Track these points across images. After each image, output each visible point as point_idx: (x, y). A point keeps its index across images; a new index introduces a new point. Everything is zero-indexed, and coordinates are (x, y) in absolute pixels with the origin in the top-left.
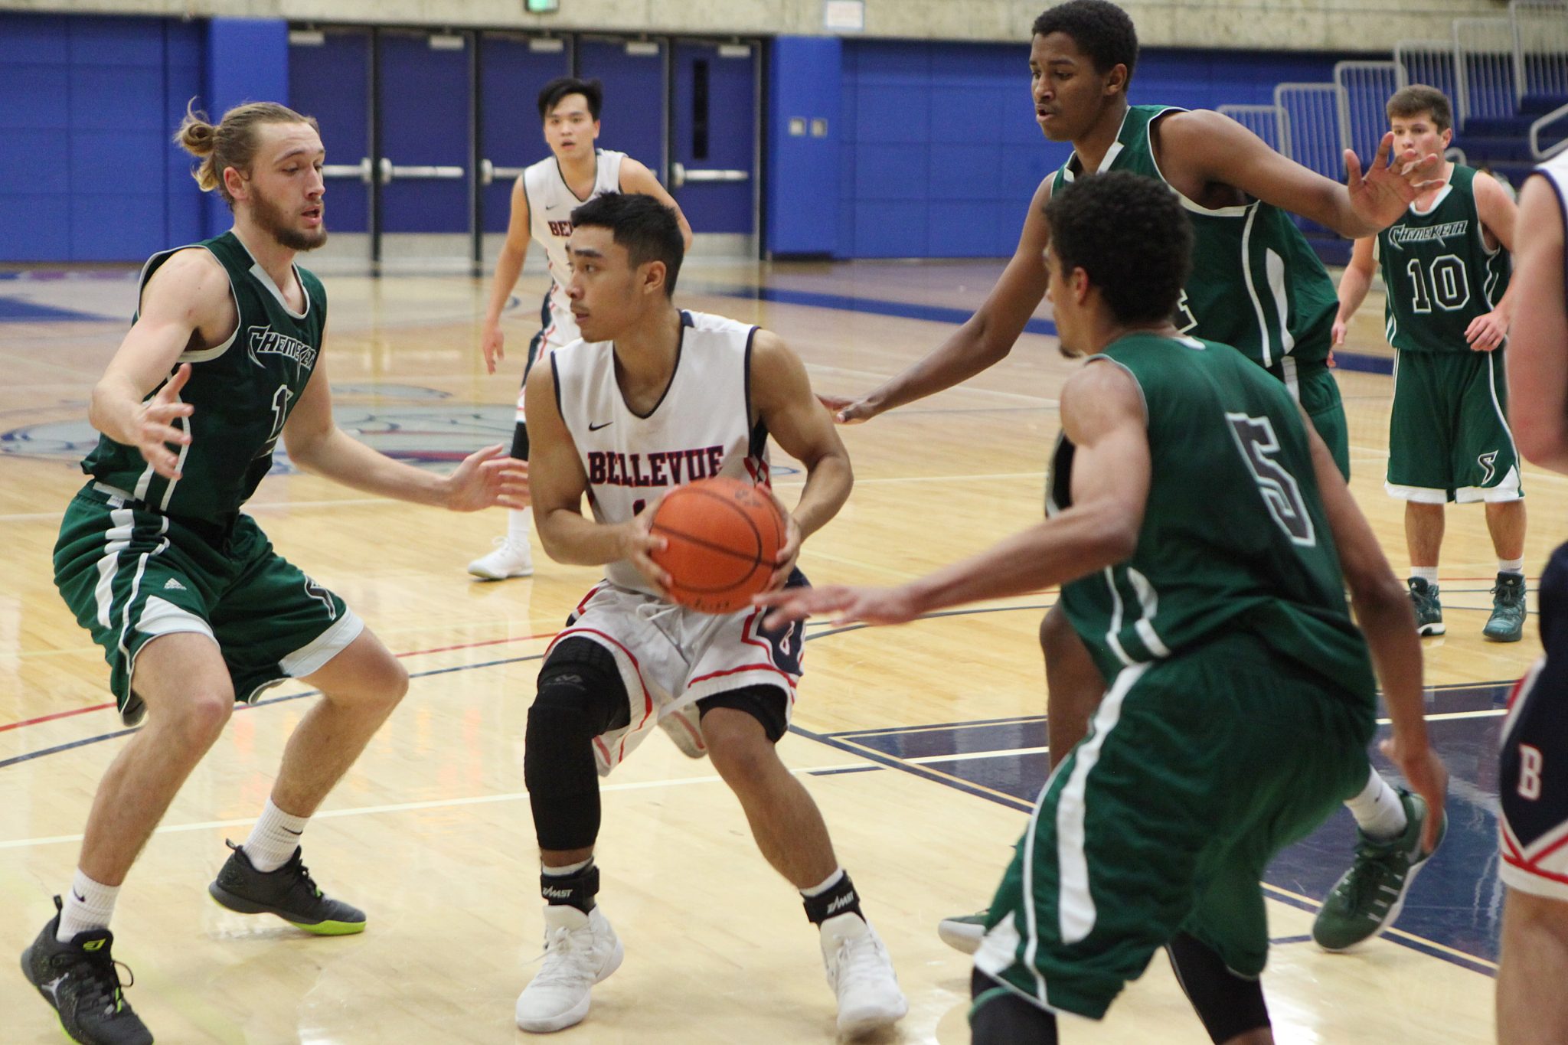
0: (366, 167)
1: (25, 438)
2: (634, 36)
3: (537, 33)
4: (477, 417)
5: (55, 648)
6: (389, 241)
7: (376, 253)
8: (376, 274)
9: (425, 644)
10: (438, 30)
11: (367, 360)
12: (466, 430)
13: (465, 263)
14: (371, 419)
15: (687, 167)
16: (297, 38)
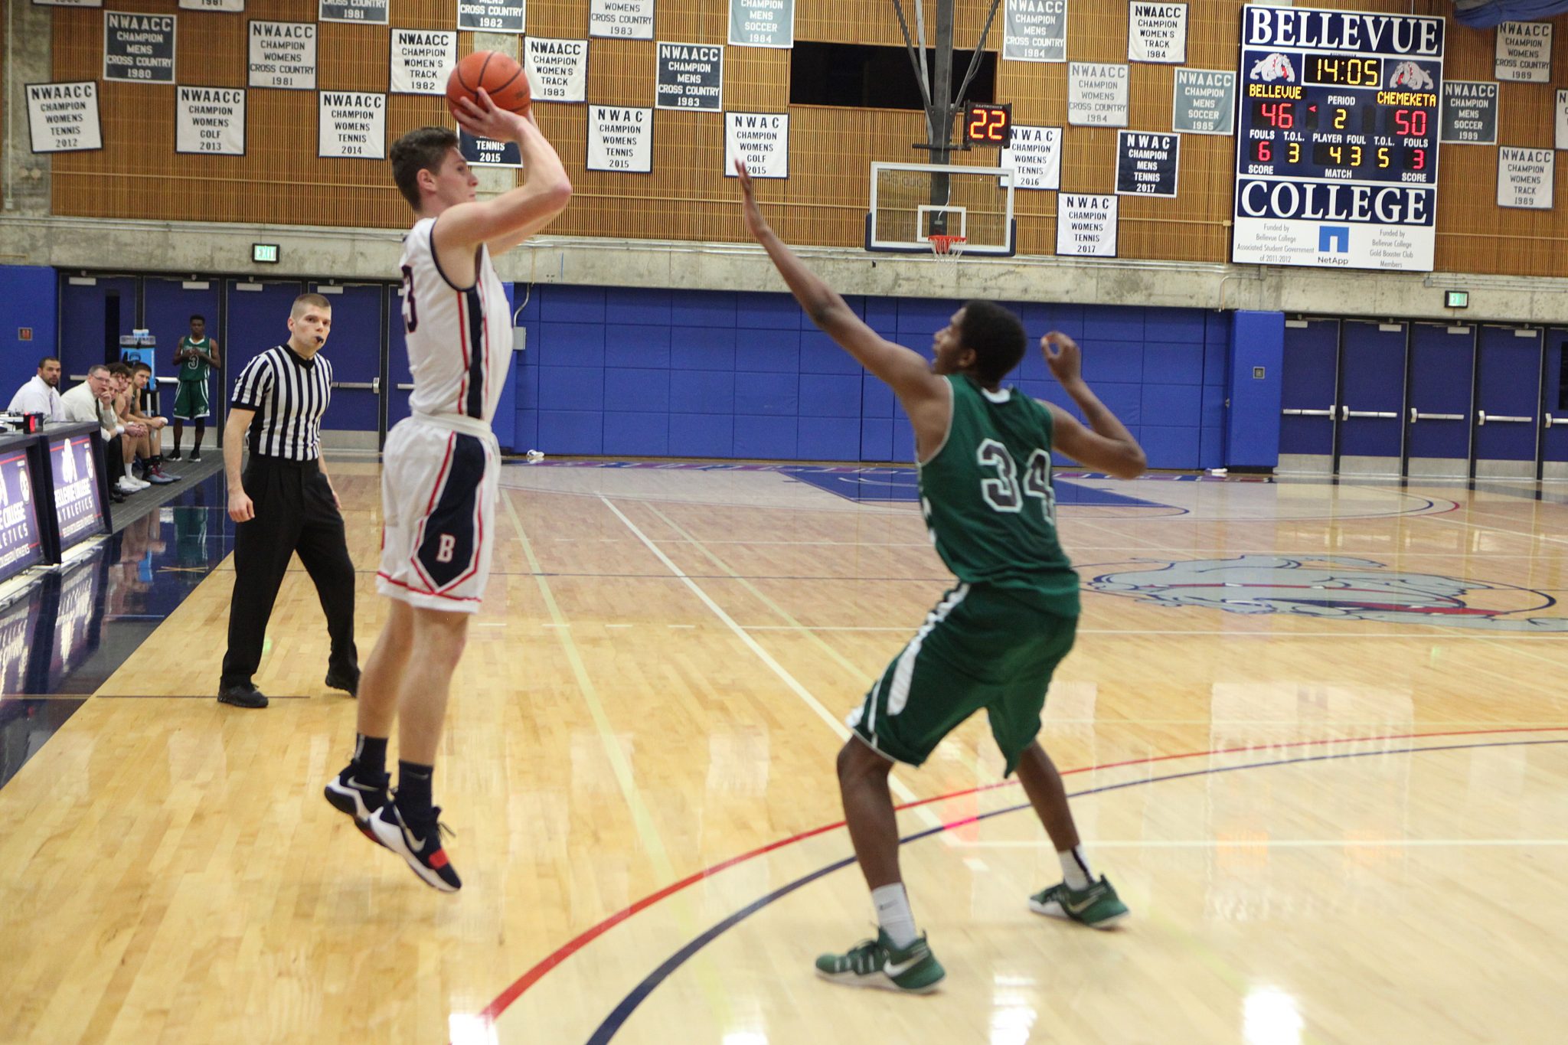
0: (1333, 409)
1: (1108, 580)
2: (1520, 325)
3: (1453, 322)
4: (1403, 581)
5: (1126, 718)
6: (1344, 460)
7: (1336, 468)
8: (1335, 482)
9: (1389, 732)
10: (1385, 319)
11: (1327, 538)
12: (1395, 590)
13: (1396, 477)
14: (1332, 579)
15: (1553, 417)
16: (1290, 324)
